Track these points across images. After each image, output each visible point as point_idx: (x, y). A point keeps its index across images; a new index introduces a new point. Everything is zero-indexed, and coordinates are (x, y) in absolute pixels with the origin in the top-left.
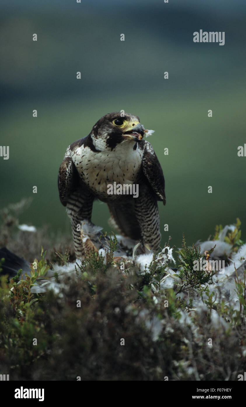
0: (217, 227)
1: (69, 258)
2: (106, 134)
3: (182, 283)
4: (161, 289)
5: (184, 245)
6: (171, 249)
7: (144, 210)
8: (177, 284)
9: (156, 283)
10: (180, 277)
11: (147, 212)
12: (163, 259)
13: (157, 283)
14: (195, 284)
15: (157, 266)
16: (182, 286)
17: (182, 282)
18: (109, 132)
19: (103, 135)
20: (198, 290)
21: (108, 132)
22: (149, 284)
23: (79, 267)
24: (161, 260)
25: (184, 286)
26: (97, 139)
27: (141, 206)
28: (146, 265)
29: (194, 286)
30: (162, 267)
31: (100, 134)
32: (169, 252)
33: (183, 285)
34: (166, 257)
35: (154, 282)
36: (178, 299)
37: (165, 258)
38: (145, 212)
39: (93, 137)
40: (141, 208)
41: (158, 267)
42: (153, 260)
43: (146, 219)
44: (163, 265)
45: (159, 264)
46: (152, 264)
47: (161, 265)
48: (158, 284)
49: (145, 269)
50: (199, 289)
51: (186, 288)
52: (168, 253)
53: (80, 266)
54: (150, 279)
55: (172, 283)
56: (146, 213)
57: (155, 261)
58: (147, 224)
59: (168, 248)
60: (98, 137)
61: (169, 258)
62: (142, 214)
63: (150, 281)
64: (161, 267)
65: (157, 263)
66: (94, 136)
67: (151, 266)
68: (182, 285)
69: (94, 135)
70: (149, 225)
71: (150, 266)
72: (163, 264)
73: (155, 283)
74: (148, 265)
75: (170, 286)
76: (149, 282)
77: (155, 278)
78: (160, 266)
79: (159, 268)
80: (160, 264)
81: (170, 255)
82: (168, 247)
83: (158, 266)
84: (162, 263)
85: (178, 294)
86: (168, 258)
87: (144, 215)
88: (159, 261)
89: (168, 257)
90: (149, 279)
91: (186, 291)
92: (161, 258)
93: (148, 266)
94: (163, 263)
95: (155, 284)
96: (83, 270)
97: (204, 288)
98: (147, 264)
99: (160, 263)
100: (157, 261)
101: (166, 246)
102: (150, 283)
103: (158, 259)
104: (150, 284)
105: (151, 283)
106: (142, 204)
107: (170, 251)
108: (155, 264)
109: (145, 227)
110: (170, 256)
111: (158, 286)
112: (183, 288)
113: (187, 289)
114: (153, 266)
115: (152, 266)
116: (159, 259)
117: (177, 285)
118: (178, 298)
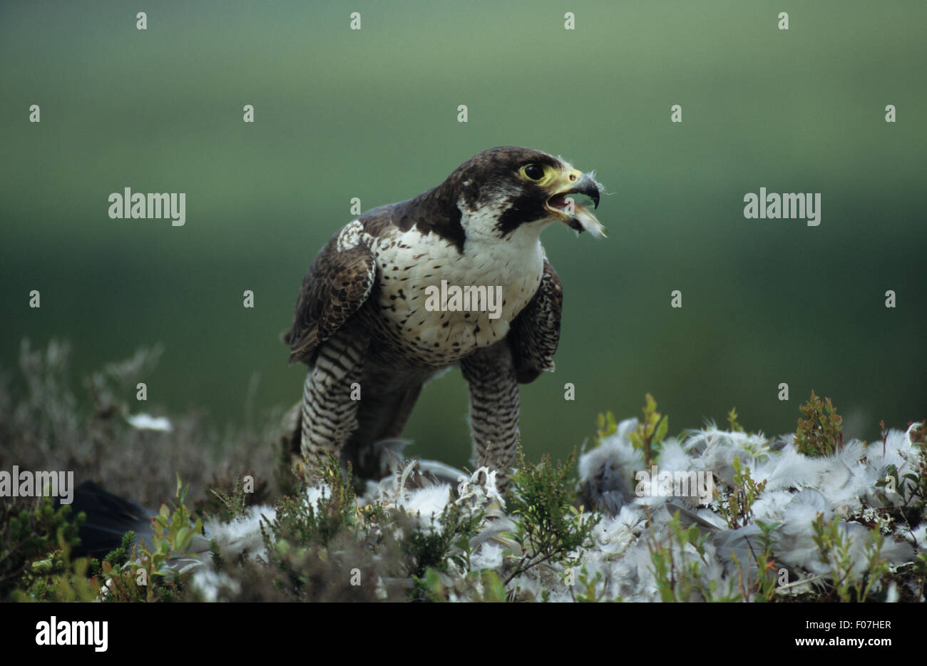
0: (601, 419)
1: (245, 503)
2: (505, 198)
3: (522, 552)
4: (473, 569)
5: (520, 461)
6: (494, 473)
7: (503, 411)
8: (509, 556)
9: (459, 557)
10: (517, 539)
11: (508, 414)
12: (473, 498)
13: (462, 556)
14: (553, 552)
15: (459, 514)
16: (523, 561)
17: (524, 550)
18: (514, 195)
19: (495, 201)
20: (561, 563)
21: (510, 194)
22: (441, 560)
23: (271, 526)
24: (469, 499)
25: (527, 559)
26: (474, 213)
27: (498, 400)
28: (433, 513)
29: (552, 557)
30: (473, 517)
31: (487, 200)
32: (488, 481)
33: (525, 556)
34: (483, 493)
35: (455, 553)
36: (515, 592)
37: (478, 495)
38: (504, 415)
39: (463, 206)
40: (497, 405)
41: (463, 517)
42: (451, 502)
43: (503, 433)
44: (476, 511)
45: (464, 510)
46: (449, 511)
47: (470, 512)
48: (464, 557)
49: (430, 524)
50: (563, 562)
51: (531, 563)
52: (485, 482)
53: (272, 523)
54: (444, 546)
55: (499, 555)
56: (506, 418)
57: (455, 505)
58: (504, 444)
59: (486, 470)
60: (479, 205)
61: (488, 495)
62: (497, 420)
63: (444, 552)
64: (471, 517)
65: (460, 507)
66: (467, 205)
67: (447, 515)
68: (521, 558)
69: (467, 203)
70: (507, 447)
71: (443, 515)
72: (473, 509)
73: (457, 556)
74: (438, 515)
75: (493, 561)
76: (441, 553)
77: (458, 544)
78: (467, 515)
79: (465, 518)
80: (467, 510)
81: (491, 486)
82: (486, 467)
83: (463, 514)
84: (473, 506)
85: (514, 579)
86: (486, 494)
87: (500, 423)
88: (464, 502)
89: (485, 491)
90: (441, 546)
91: (532, 571)
92: (468, 496)
93: (439, 517)
94: (476, 508)
95: (457, 558)
96: (281, 530)
97: (574, 558)
98: (435, 511)
99: (468, 507)
100: (461, 503)
101: (481, 466)
102: (443, 558)
103: (462, 498)
104: (446, 560)
105: (447, 558)
106: (500, 395)
107: (491, 478)
108: (455, 511)
109: (498, 452)
110: (492, 490)
111: (464, 561)
112: (524, 565)
113: (535, 566)
114: (452, 517)
115: (449, 515)
116: (466, 497)
117: (509, 558)
118: (513, 590)
